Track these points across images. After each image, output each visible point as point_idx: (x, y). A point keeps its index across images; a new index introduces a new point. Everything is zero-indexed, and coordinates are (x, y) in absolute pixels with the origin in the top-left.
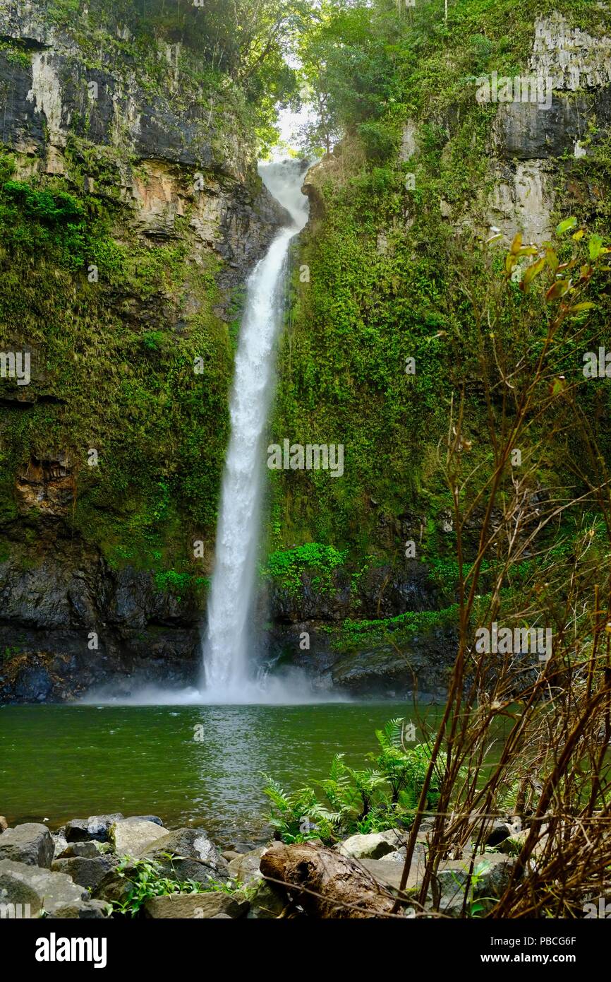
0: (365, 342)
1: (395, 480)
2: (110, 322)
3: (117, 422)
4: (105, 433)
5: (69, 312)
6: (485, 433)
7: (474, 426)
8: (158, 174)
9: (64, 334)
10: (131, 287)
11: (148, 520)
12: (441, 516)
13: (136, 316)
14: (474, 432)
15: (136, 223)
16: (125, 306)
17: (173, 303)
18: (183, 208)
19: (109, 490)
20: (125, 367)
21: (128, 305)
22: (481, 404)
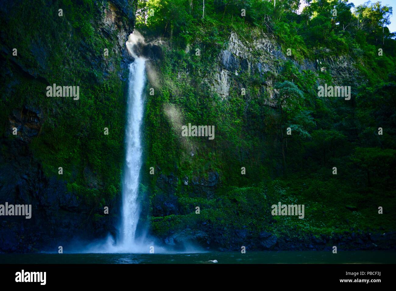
1: (169, 162)
5: (65, 43)
6: (200, 152)
8: (112, 10)
9: (60, 53)
12: (184, 178)
14: (197, 150)
15: (101, 23)
18: (116, 29)
19: (55, 136)
21: (89, 55)
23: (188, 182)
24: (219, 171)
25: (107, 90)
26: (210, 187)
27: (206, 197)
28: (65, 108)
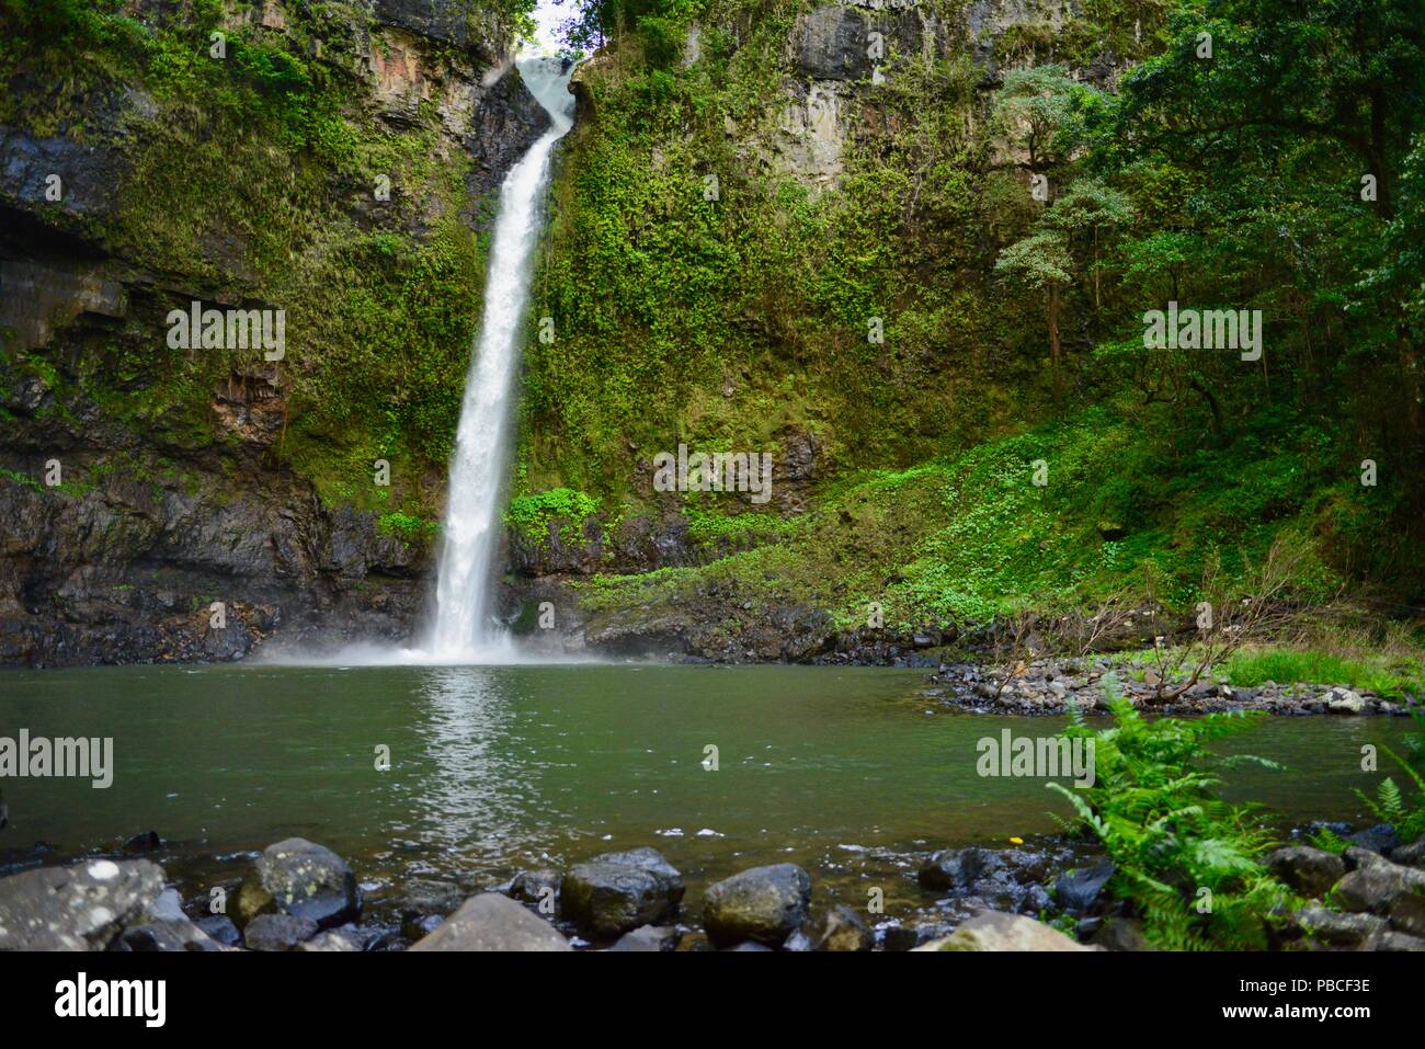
0: (632, 268)
1: (657, 423)
2: (336, 217)
3: (339, 337)
4: (324, 349)
5: (285, 200)
6: (757, 378)
7: (746, 369)
8: (400, 47)
9: (278, 227)
10: (362, 178)
13: (368, 214)
14: (746, 376)
15: (372, 102)
16: (354, 200)
17: (413, 202)
18: (430, 91)
19: (327, 417)
20: (351, 273)
21: (358, 200)
22: (755, 345)
24: (819, 427)
25: (435, 271)
26: (794, 480)
27: (781, 511)
28: (334, 349)
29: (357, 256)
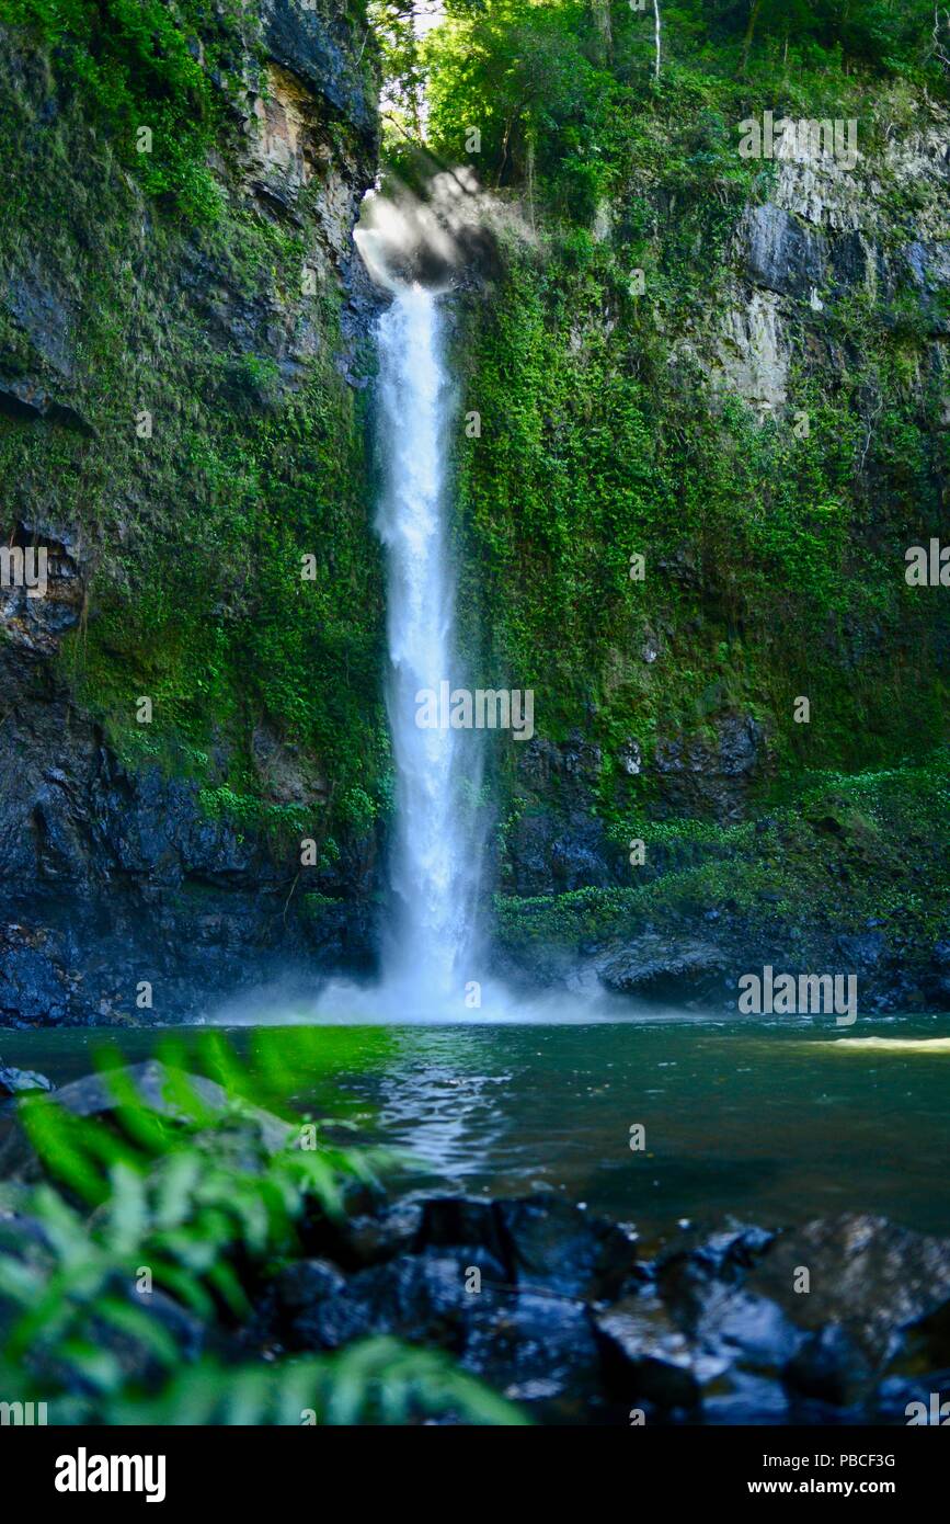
1: (561, 689)
2: (183, 317)
3: (168, 500)
4: (148, 515)
5: (128, 265)
6: (681, 641)
7: (671, 629)
8: (283, 100)
9: (117, 305)
10: (228, 268)
11: (186, 693)
12: (625, 749)
13: (225, 322)
14: (669, 637)
15: (248, 162)
16: (213, 298)
17: (283, 323)
18: (308, 177)
19: (138, 624)
20: (195, 407)
21: (219, 300)
22: (685, 600)
23: (639, 761)
24: (760, 712)
25: (303, 430)
27: (716, 817)
28: (160, 515)
29: (207, 383)
